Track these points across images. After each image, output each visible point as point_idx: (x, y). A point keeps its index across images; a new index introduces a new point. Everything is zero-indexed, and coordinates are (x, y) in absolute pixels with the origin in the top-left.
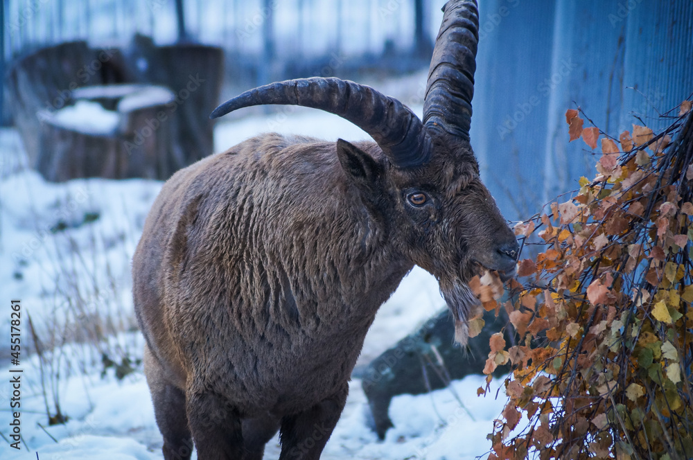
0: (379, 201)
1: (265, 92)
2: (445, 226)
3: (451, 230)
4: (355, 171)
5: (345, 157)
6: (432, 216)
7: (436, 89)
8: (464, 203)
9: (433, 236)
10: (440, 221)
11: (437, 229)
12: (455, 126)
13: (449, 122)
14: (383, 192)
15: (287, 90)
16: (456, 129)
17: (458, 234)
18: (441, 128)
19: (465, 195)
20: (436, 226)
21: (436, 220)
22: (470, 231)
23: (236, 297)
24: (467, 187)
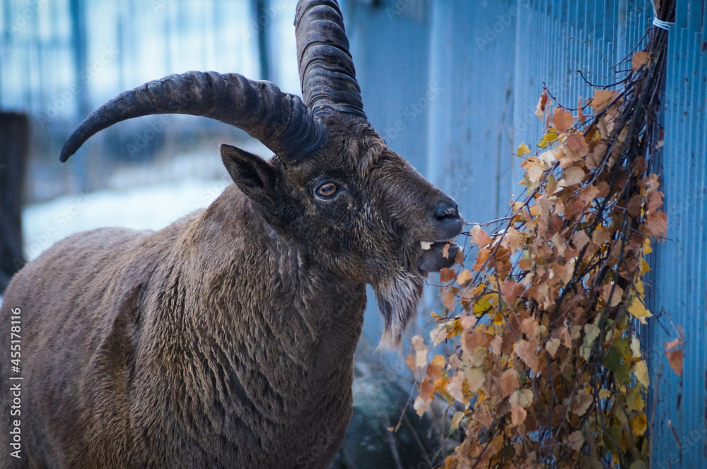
0: (284, 212)
1: (114, 105)
2: (367, 212)
3: (376, 214)
4: (248, 181)
5: (233, 166)
6: (350, 205)
7: (311, 71)
8: (382, 176)
9: (358, 228)
10: (360, 208)
11: (359, 219)
12: (345, 104)
13: (336, 101)
14: (286, 198)
15: (137, 95)
16: (346, 106)
17: (385, 215)
18: (330, 110)
19: (380, 167)
20: (358, 215)
21: (355, 208)
22: (398, 206)
23: (183, 398)
24: (380, 159)
